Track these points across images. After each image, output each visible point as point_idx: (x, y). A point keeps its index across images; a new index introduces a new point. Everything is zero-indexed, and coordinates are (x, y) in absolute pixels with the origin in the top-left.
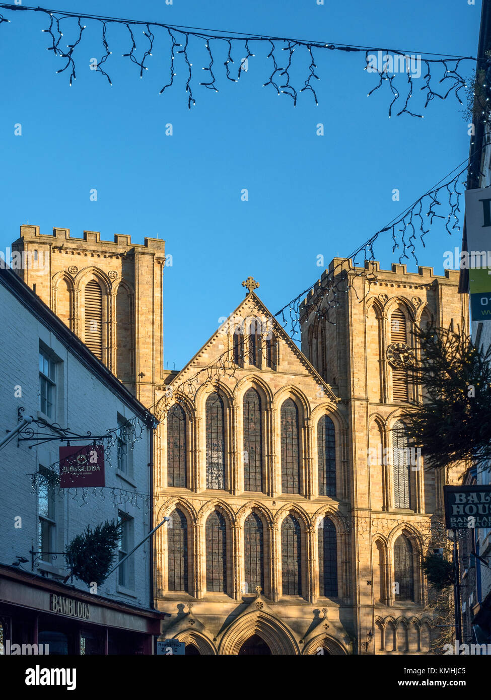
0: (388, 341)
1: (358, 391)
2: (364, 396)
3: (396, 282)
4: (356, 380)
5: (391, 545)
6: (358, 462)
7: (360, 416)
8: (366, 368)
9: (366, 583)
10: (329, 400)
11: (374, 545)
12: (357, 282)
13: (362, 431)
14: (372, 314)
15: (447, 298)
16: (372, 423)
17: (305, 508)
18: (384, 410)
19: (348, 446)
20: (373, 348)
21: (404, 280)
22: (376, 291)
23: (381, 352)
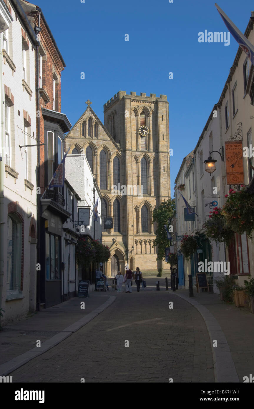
0: (139, 126)
1: (128, 147)
2: (131, 149)
3: (142, 100)
4: (127, 142)
5: (140, 210)
6: (128, 176)
7: (129, 157)
8: (131, 137)
9: (131, 226)
10: (118, 151)
11: (134, 210)
12: (127, 102)
13: (130, 163)
14: (133, 114)
15: (161, 107)
16: (133, 159)
17: (108, 195)
18: (138, 154)
19: (124, 169)
20: (134, 127)
21: (145, 100)
22: (134, 104)
23: (137, 130)
